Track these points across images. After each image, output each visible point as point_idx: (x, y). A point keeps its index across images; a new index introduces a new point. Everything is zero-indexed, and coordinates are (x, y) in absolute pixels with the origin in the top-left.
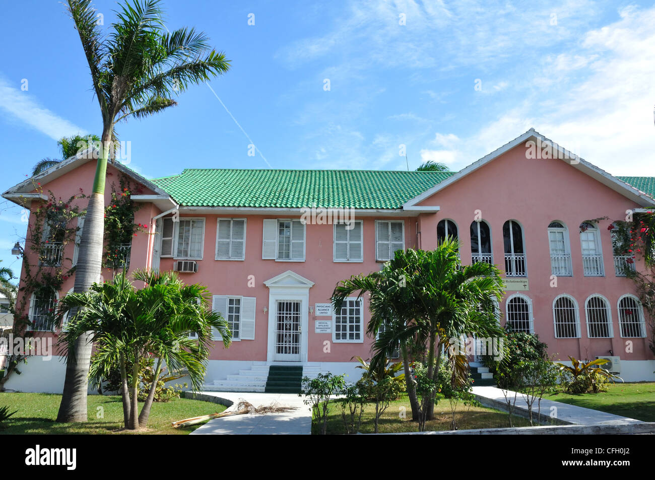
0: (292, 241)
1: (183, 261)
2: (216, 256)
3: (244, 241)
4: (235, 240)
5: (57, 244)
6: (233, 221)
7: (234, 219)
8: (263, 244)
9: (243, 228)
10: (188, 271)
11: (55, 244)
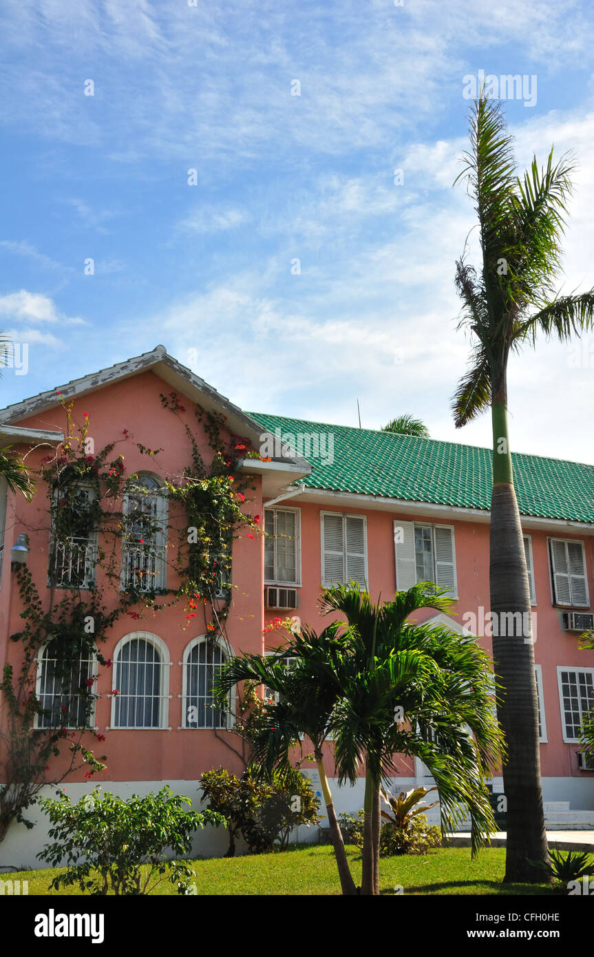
0: (438, 563)
1: (278, 589)
2: (323, 582)
3: (365, 556)
4: (352, 555)
5: (80, 542)
6: (347, 518)
7: (348, 516)
8: (397, 563)
9: (362, 532)
10: (287, 608)
11: (75, 541)
